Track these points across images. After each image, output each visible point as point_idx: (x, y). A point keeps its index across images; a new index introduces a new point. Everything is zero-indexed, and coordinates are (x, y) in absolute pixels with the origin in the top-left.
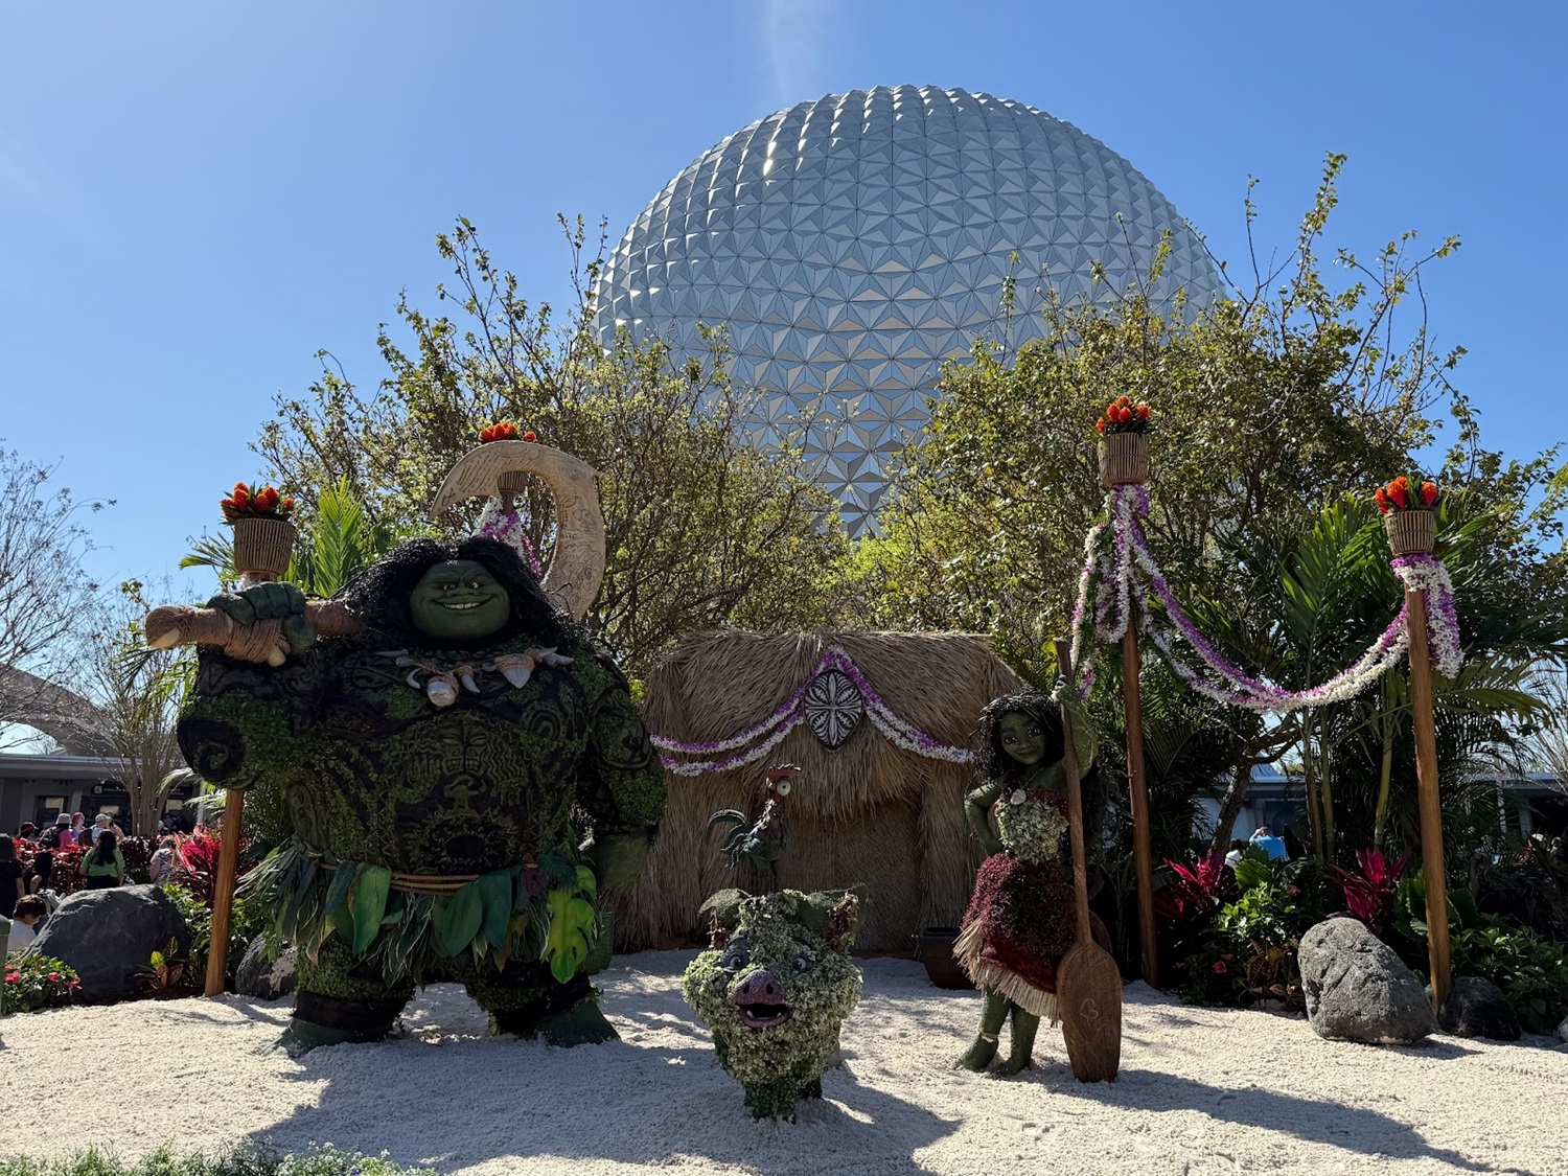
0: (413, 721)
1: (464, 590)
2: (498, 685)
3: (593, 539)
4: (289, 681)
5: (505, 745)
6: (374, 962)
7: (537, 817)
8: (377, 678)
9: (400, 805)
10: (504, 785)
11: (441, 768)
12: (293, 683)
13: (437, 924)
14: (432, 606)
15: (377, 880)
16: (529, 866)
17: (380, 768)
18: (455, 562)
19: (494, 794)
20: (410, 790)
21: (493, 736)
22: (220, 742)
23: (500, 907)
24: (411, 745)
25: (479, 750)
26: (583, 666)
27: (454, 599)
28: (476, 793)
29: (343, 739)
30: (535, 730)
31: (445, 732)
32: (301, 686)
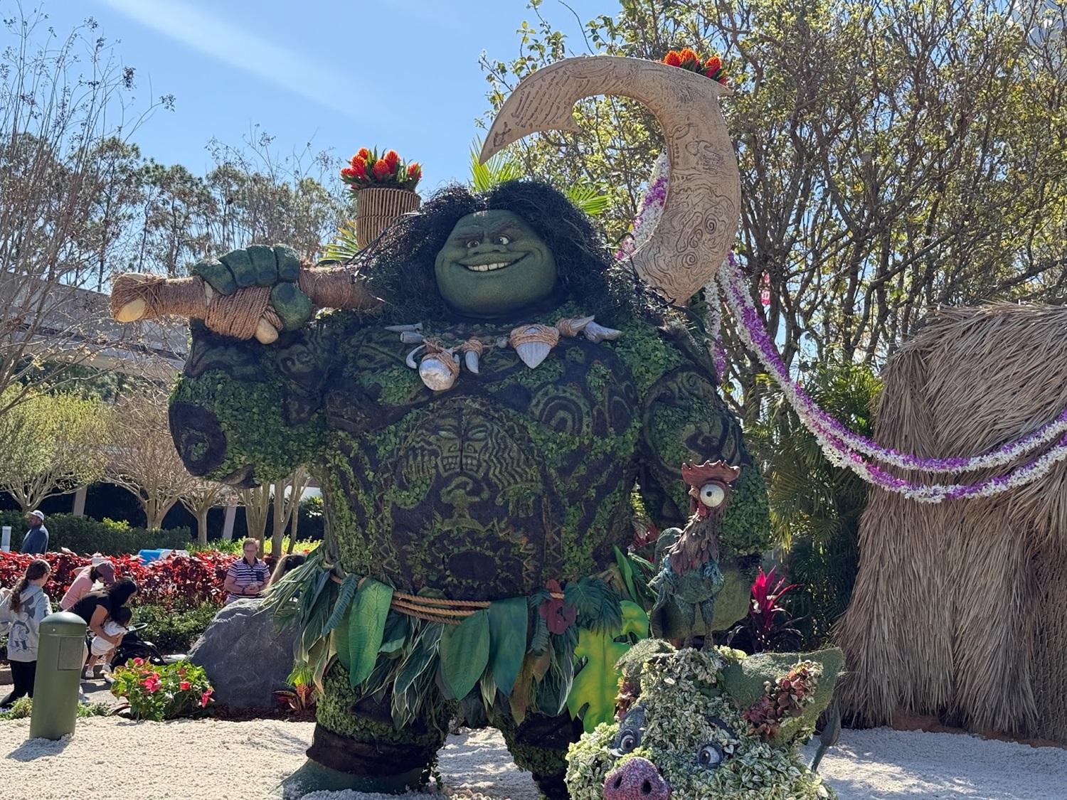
0: (407, 409)
1: (487, 246)
2: (505, 364)
3: (718, 180)
4: (284, 360)
5: (509, 440)
6: (381, 696)
7: (558, 534)
8: (378, 357)
9: (396, 509)
10: (512, 490)
11: (436, 466)
12: (289, 363)
13: (444, 659)
14: (455, 269)
15: (377, 599)
16: (554, 595)
17: (375, 464)
18: (484, 213)
19: (499, 501)
20: (406, 493)
21: (496, 427)
22: (201, 430)
23: (512, 644)
24: (406, 437)
25: (478, 446)
26: (634, 341)
27: (476, 258)
28: (477, 499)
29: (344, 430)
30: (548, 421)
31: (441, 422)
32: (298, 367)
